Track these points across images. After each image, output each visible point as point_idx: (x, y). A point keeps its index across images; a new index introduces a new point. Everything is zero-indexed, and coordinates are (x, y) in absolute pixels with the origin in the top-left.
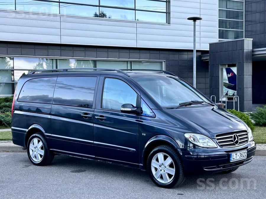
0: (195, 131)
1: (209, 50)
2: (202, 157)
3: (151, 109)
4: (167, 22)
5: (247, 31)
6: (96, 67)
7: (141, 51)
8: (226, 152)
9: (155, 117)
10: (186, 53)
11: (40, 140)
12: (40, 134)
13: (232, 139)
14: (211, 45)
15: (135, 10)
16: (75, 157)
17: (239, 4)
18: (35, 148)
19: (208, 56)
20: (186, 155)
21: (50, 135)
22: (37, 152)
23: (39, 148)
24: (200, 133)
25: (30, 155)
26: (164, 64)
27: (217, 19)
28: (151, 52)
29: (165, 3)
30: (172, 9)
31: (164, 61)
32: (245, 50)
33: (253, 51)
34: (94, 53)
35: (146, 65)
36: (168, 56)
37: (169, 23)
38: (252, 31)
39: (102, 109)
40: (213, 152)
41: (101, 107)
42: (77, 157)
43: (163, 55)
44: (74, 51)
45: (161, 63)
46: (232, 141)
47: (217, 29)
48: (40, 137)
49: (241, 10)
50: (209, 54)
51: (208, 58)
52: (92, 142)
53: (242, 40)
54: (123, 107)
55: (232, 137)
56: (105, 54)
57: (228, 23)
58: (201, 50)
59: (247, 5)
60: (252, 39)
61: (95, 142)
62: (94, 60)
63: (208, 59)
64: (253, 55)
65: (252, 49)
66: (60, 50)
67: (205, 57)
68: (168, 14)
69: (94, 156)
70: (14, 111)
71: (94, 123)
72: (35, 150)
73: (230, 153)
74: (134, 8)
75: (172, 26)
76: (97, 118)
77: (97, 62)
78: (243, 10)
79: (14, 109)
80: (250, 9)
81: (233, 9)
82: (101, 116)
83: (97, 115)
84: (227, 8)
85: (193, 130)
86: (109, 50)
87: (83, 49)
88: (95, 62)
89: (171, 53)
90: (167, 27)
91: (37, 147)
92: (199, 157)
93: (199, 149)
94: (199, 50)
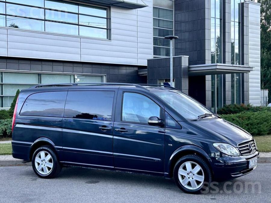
0: (222, 141)
1: (147, 65)
2: (229, 164)
3: (177, 121)
4: (107, 38)
5: (177, 48)
6: (41, 83)
7: (84, 65)
8: (246, 159)
9: (181, 129)
10: (124, 68)
11: (48, 153)
12: (48, 147)
13: (248, 148)
14: (149, 61)
15: (79, 25)
16: (89, 168)
17: (169, 23)
18: (42, 161)
19: (147, 71)
20: (216, 163)
21: (61, 147)
22: (44, 165)
23: (48, 161)
24: (226, 142)
25: (36, 168)
26: (105, 79)
27: (152, 36)
28: (94, 66)
29: (106, 19)
30: (113, 25)
31: (105, 75)
32: (182, 66)
33: (189, 68)
34: (39, 67)
35: (82, 78)
36: (109, 71)
37: (110, 39)
38: (181, 49)
39: (122, 121)
40: (238, 160)
41: (121, 119)
42: (91, 168)
43: (104, 69)
44: (20, 64)
45: (102, 77)
46: (248, 149)
47: (152, 46)
48: (48, 150)
49: (171, 29)
50: (147, 70)
51: (147, 72)
52: (112, 153)
53: (179, 57)
54: (150, 120)
55: (247, 146)
56: (50, 67)
57: (158, 41)
58: (138, 65)
59: (176, 25)
60: (188, 56)
61: (114, 153)
62: (39, 74)
63: (146, 74)
64: (189, 71)
65: (188, 65)
66: (6, 63)
67: (143, 72)
68: (108, 30)
69: (113, 167)
70: (16, 125)
71: (113, 135)
72: (42, 163)
73: (249, 160)
74: (77, 23)
75: (112, 42)
76: (118, 131)
77: (42, 75)
78: (173, 29)
79: (15, 122)
80: (179, 29)
81: (163, 28)
82: (122, 129)
83: (117, 128)
84: (159, 27)
85: (219, 140)
86: (54, 64)
87: (29, 62)
88: (39, 75)
89: (111, 67)
90: (108, 42)
91: (44, 160)
92: (226, 164)
93: (226, 158)
94: (137, 65)
